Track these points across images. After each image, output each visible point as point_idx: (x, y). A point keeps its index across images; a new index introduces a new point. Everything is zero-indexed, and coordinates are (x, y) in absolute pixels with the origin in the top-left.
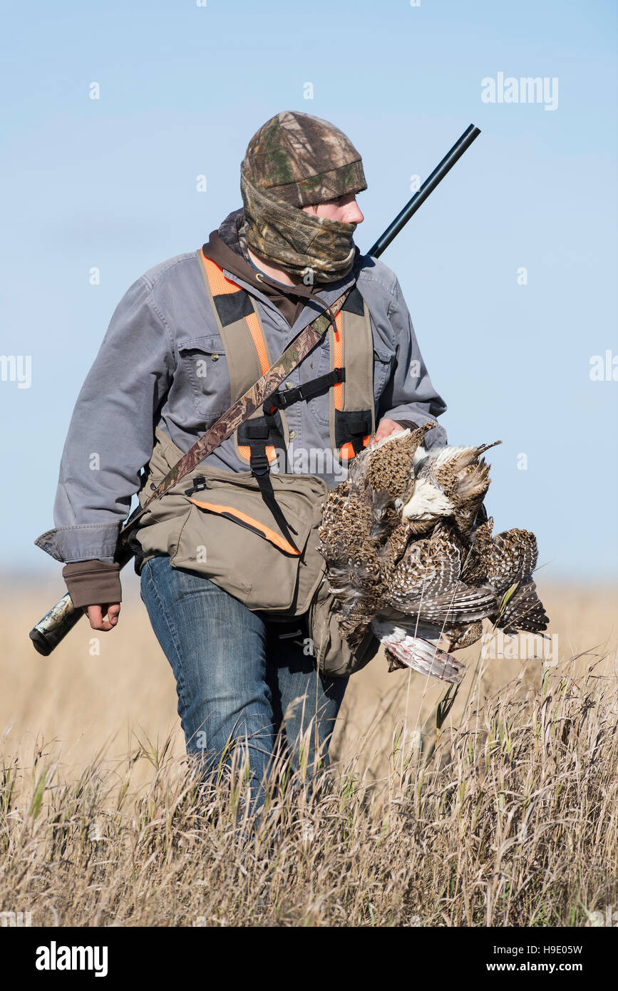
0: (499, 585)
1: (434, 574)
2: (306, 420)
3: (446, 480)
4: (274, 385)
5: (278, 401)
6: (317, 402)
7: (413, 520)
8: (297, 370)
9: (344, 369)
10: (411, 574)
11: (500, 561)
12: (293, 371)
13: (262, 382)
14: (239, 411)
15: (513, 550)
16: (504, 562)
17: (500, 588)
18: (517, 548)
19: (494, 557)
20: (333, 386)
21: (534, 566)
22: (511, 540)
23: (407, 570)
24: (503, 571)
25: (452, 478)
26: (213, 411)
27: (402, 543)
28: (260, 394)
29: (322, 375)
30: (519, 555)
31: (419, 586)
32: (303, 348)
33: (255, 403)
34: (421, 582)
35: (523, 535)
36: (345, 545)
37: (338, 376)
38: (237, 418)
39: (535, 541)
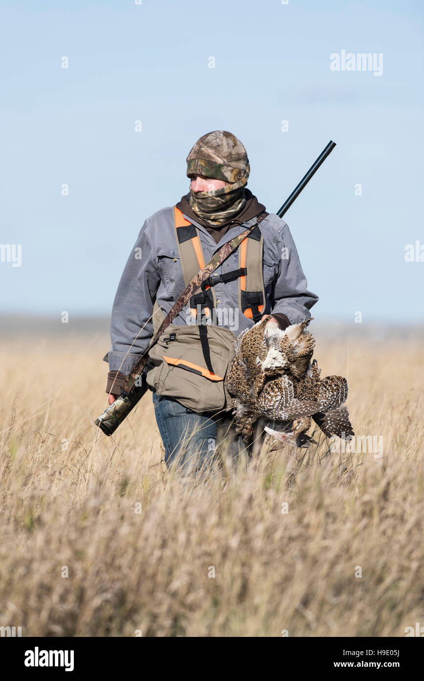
0: (325, 405)
1: (280, 397)
2: (225, 292)
3: (286, 346)
4: (207, 275)
5: (208, 283)
6: (230, 285)
7: (267, 370)
8: (220, 267)
9: (246, 268)
10: (267, 398)
11: (326, 391)
12: (218, 267)
13: (201, 274)
14: (190, 290)
15: (333, 386)
16: (328, 392)
17: (326, 407)
18: (335, 385)
19: (322, 389)
20: (240, 277)
21: (346, 397)
22: (332, 381)
23: (265, 396)
24: (327, 396)
25: (289, 344)
26: (176, 290)
27: (260, 383)
28: (200, 280)
29: (233, 270)
30: (336, 389)
31: (272, 404)
32: (223, 255)
33: (197, 285)
34: (273, 402)
35: (339, 378)
36: (234, 385)
37: (242, 272)
38: (189, 294)
39: (346, 382)
